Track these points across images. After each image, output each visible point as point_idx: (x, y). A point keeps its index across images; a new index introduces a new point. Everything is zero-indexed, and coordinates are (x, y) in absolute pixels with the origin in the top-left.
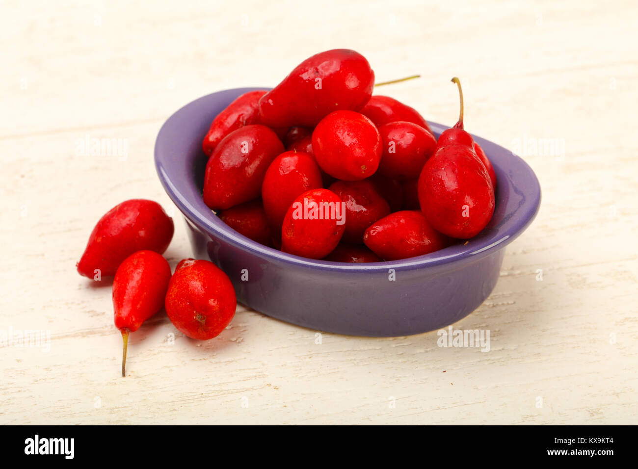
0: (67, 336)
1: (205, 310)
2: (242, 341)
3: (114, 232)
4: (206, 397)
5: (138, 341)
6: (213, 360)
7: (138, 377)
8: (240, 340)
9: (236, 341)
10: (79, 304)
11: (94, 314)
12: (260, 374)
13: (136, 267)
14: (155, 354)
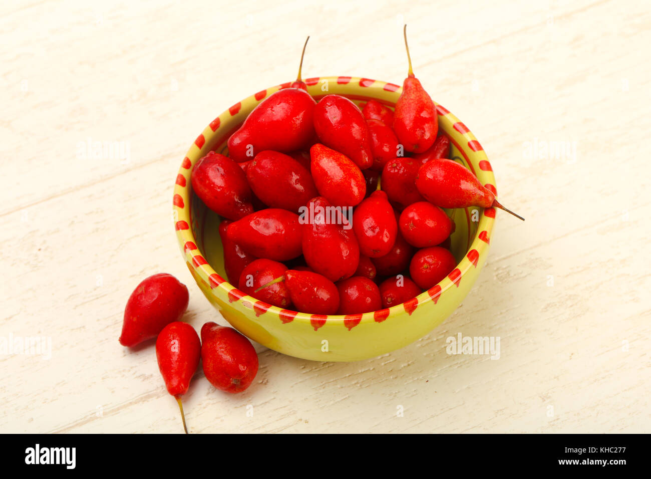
0: (131, 403)
2: (267, 381)
9: (262, 382)
10: (129, 371)
11: (145, 378)
12: (291, 411)
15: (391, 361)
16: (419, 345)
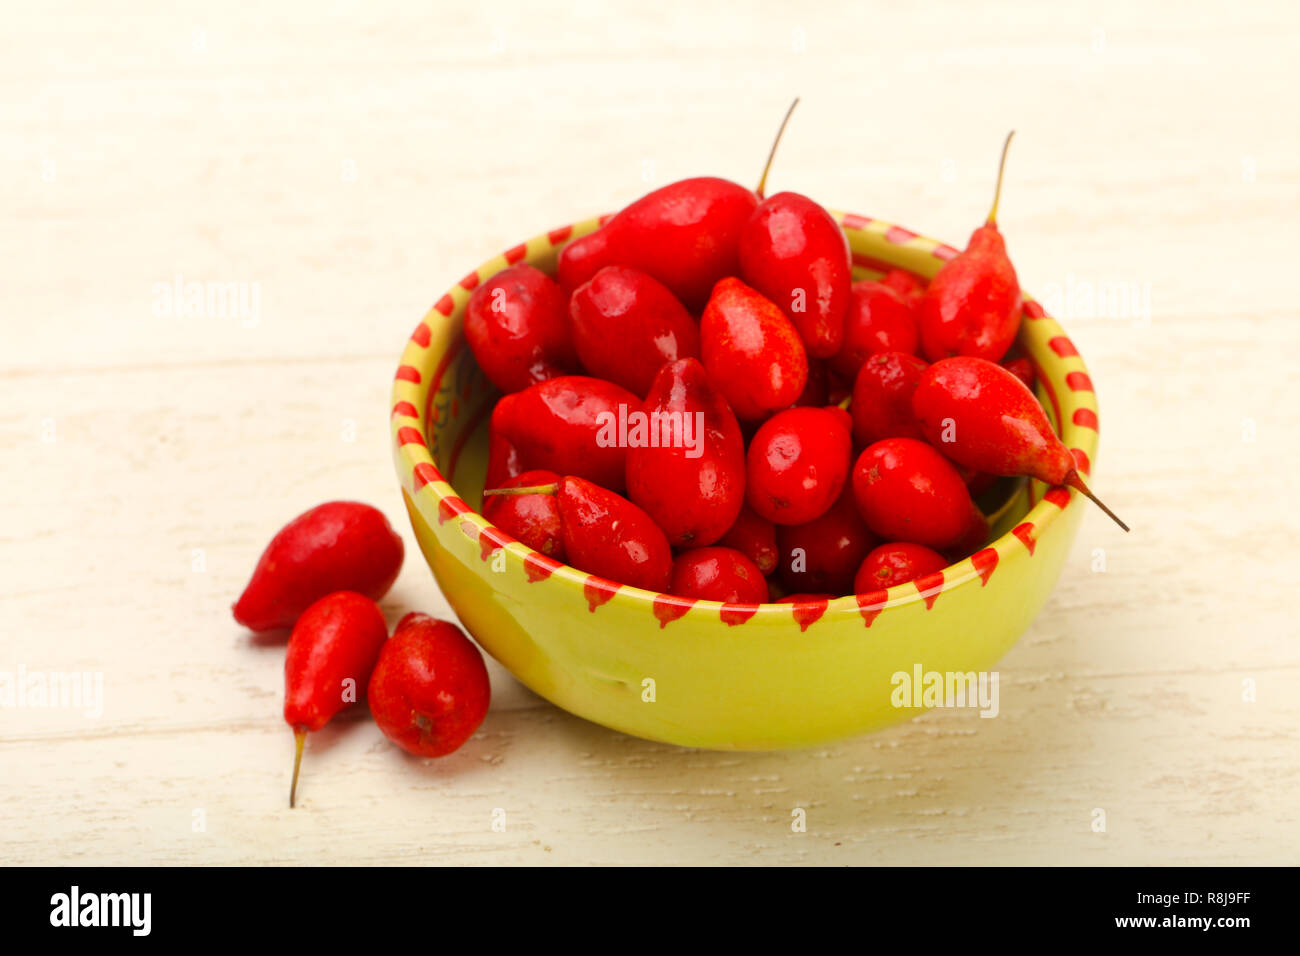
0: (207, 729)
1: (432, 707)
3: (298, 557)
4: (427, 854)
5: (320, 749)
7: (317, 810)
8: (498, 759)
10: (233, 674)
11: (256, 693)
13: (327, 620)
15: (778, 790)
16: (851, 779)
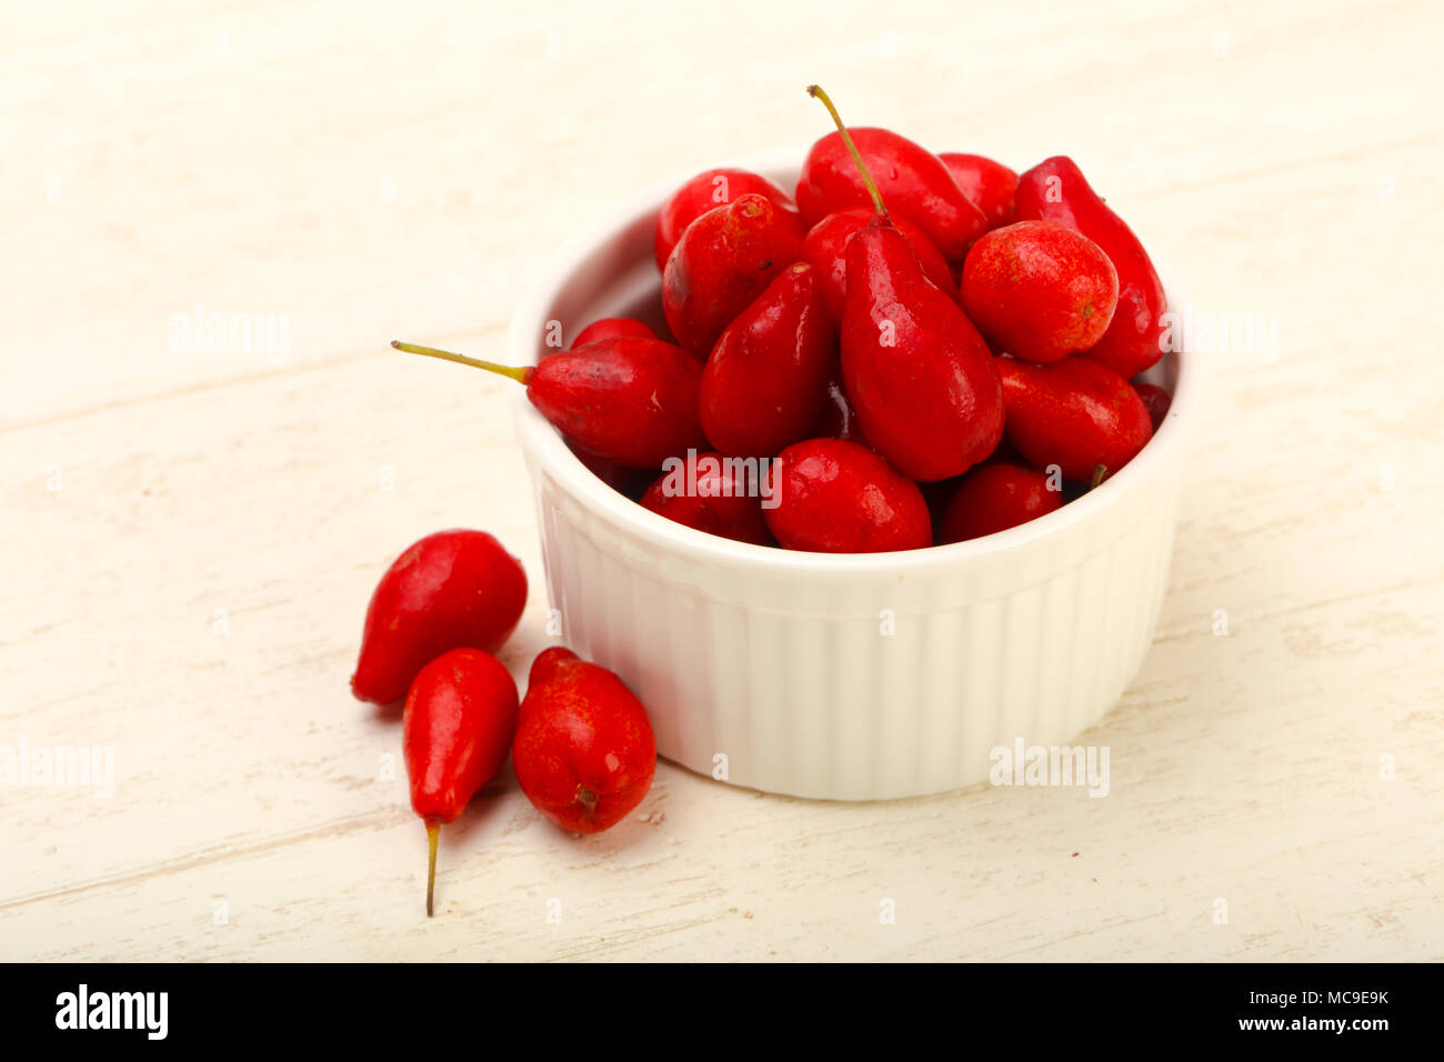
0: (307, 836)
2: (662, 819)
4: (611, 945)
5: (453, 837)
6: (612, 866)
7: (467, 914)
8: (657, 817)
9: (649, 820)
11: (351, 783)
12: (713, 888)
14: (491, 862)
